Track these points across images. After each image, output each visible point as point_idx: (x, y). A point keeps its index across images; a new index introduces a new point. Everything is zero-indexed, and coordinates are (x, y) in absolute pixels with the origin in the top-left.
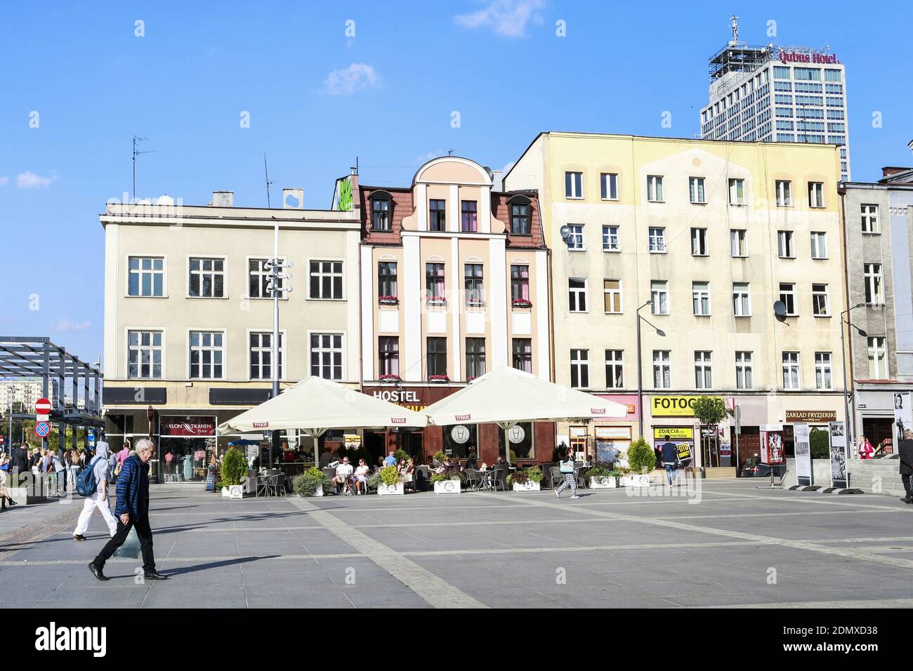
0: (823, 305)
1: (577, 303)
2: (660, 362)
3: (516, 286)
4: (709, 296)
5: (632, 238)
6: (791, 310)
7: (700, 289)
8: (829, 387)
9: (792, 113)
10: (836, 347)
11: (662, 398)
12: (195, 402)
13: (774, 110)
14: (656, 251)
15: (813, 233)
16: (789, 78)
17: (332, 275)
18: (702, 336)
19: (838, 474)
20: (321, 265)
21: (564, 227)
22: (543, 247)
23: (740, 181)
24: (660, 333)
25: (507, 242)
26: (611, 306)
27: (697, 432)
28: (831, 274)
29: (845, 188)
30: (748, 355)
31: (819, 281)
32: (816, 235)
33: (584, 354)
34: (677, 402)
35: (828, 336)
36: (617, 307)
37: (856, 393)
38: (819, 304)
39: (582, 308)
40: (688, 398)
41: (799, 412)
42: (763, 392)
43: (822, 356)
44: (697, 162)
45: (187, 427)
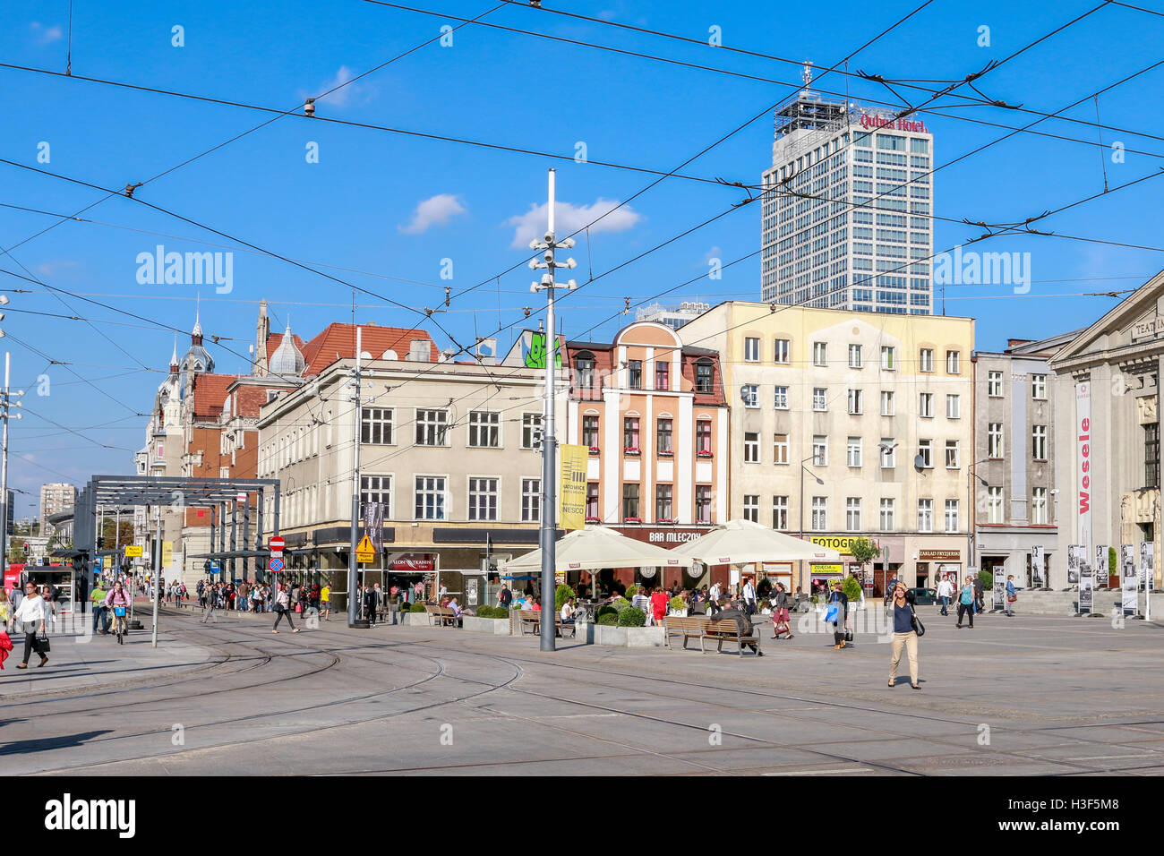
0: (953, 456)
1: (751, 455)
2: (819, 508)
3: (700, 439)
4: (861, 450)
5: (800, 398)
6: (927, 463)
7: (853, 444)
8: (956, 530)
10: (963, 495)
11: (819, 538)
12: (420, 541)
14: (819, 409)
15: (949, 395)
18: (854, 485)
20: (532, 418)
21: (743, 388)
22: (724, 405)
23: (891, 349)
24: (820, 481)
25: (694, 399)
26: (780, 458)
27: (847, 568)
28: (961, 431)
29: (976, 357)
30: (891, 501)
31: (951, 438)
32: (951, 398)
33: (755, 500)
34: (831, 542)
35: (957, 485)
36: (784, 459)
37: (977, 535)
38: (950, 456)
39: (755, 459)
40: (840, 538)
41: (930, 551)
42: (902, 534)
43: (951, 502)
44: (856, 331)
45: (410, 563)
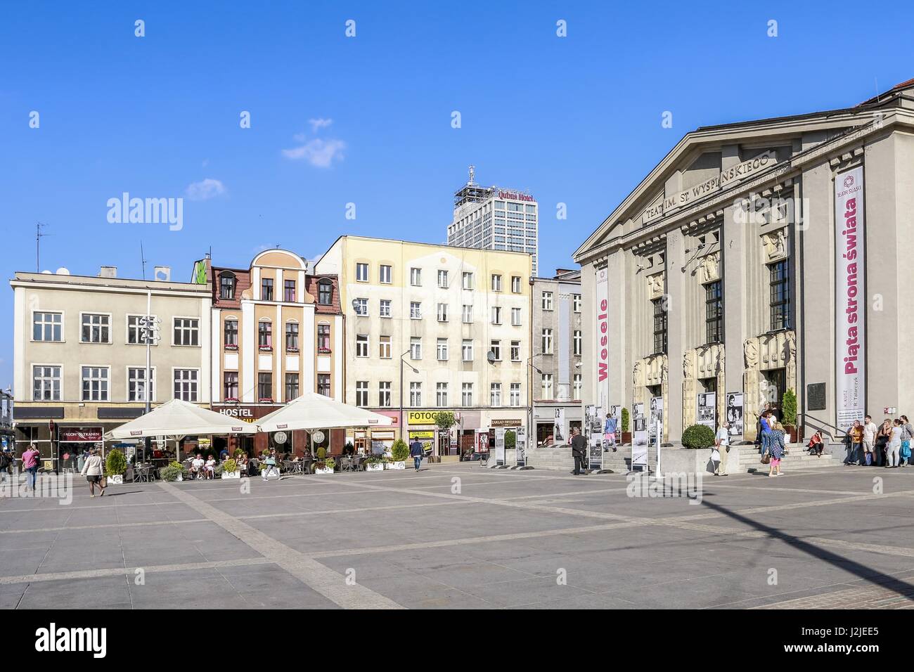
0: (517, 354)
1: (362, 351)
2: (415, 390)
3: (321, 339)
4: (447, 348)
5: (400, 309)
6: (497, 357)
7: (442, 344)
8: (518, 405)
9: (504, 232)
10: (524, 380)
11: (415, 412)
12: (86, 417)
13: (494, 229)
14: (415, 318)
15: (513, 309)
16: (504, 209)
17: (191, 329)
18: (442, 374)
19: (520, 458)
20: (182, 322)
21: (355, 300)
22: (340, 313)
23: (470, 274)
24: (415, 371)
25: (316, 309)
26: (384, 353)
27: (437, 434)
28: (523, 335)
29: (534, 281)
30: (470, 385)
31: (515, 339)
32: (515, 310)
33: (366, 384)
34: (424, 415)
35: (519, 373)
36: (388, 354)
37: (534, 408)
38: (514, 353)
39: (365, 354)
40: (431, 413)
41: (499, 420)
42: (479, 408)
43: (515, 386)
44: (443, 260)
45: (81, 435)
